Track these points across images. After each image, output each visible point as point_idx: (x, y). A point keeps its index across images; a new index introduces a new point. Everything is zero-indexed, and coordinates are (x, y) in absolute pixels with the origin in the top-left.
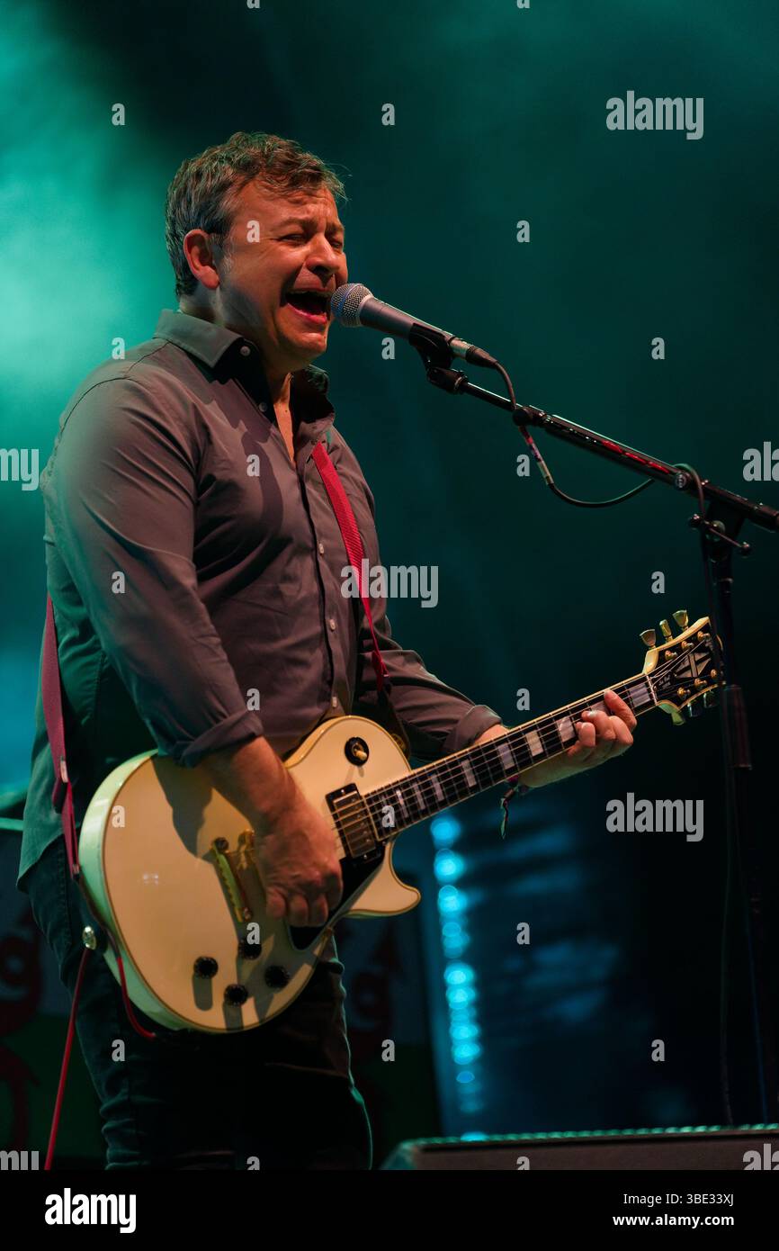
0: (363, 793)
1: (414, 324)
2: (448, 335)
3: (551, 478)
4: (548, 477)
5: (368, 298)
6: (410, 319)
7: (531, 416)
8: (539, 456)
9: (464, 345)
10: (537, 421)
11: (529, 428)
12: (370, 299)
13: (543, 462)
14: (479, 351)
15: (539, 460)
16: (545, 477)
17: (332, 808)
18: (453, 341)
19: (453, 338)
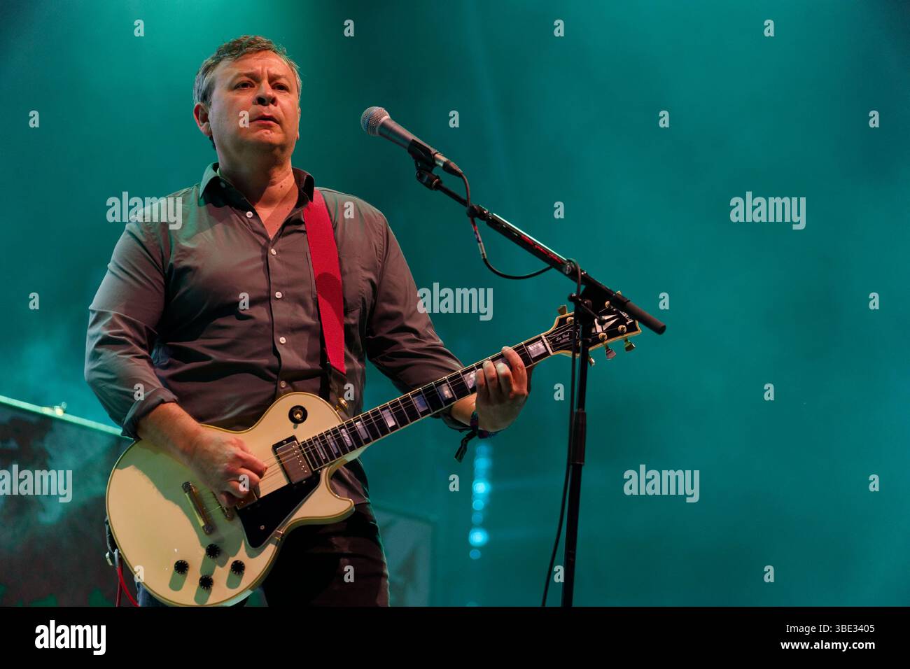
0: (300, 441)
1: (413, 140)
2: (433, 151)
3: (485, 255)
4: (483, 254)
5: (386, 118)
6: (411, 137)
7: (479, 212)
8: (480, 239)
9: (444, 159)
10: (483, 216)
11: (477, 220)
12: (387, 119)
13: (482, 243)
14: (453, 165)
15: (479, 242)
16: (481, 253)
17: (276, 453)
18: (437, 155)
19: (437, 153)
